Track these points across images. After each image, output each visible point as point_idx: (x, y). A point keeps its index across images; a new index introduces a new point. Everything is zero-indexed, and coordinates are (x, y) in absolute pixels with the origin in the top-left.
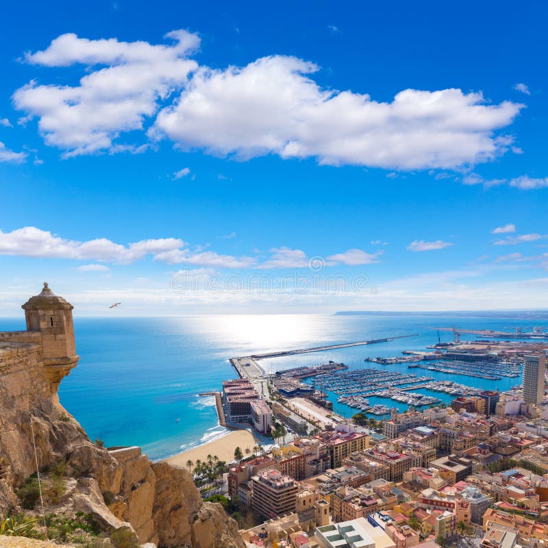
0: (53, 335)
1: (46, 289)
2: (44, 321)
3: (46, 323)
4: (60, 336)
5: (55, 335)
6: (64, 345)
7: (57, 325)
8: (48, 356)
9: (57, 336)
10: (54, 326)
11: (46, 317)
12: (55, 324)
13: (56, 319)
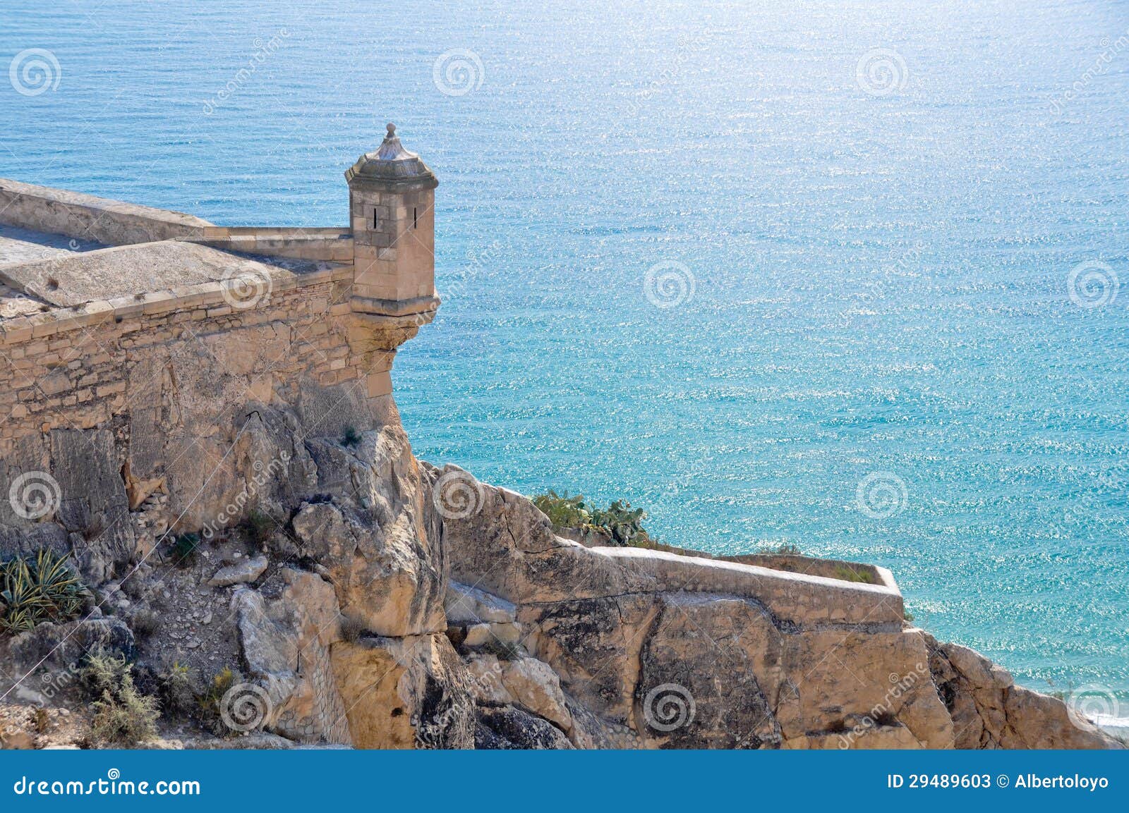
0: (374, 249)
1: (390, 140)
2: (362, 215)
3: (364, 219)
4: (387, 252)
5: (378, 248)
6: (393, 273)
7: (383, 227)
8: (363, 291)
9: (381, 250)
10: (379, 229)
11: (366, 207)
12: (379, 223)
13: (382, 214)
